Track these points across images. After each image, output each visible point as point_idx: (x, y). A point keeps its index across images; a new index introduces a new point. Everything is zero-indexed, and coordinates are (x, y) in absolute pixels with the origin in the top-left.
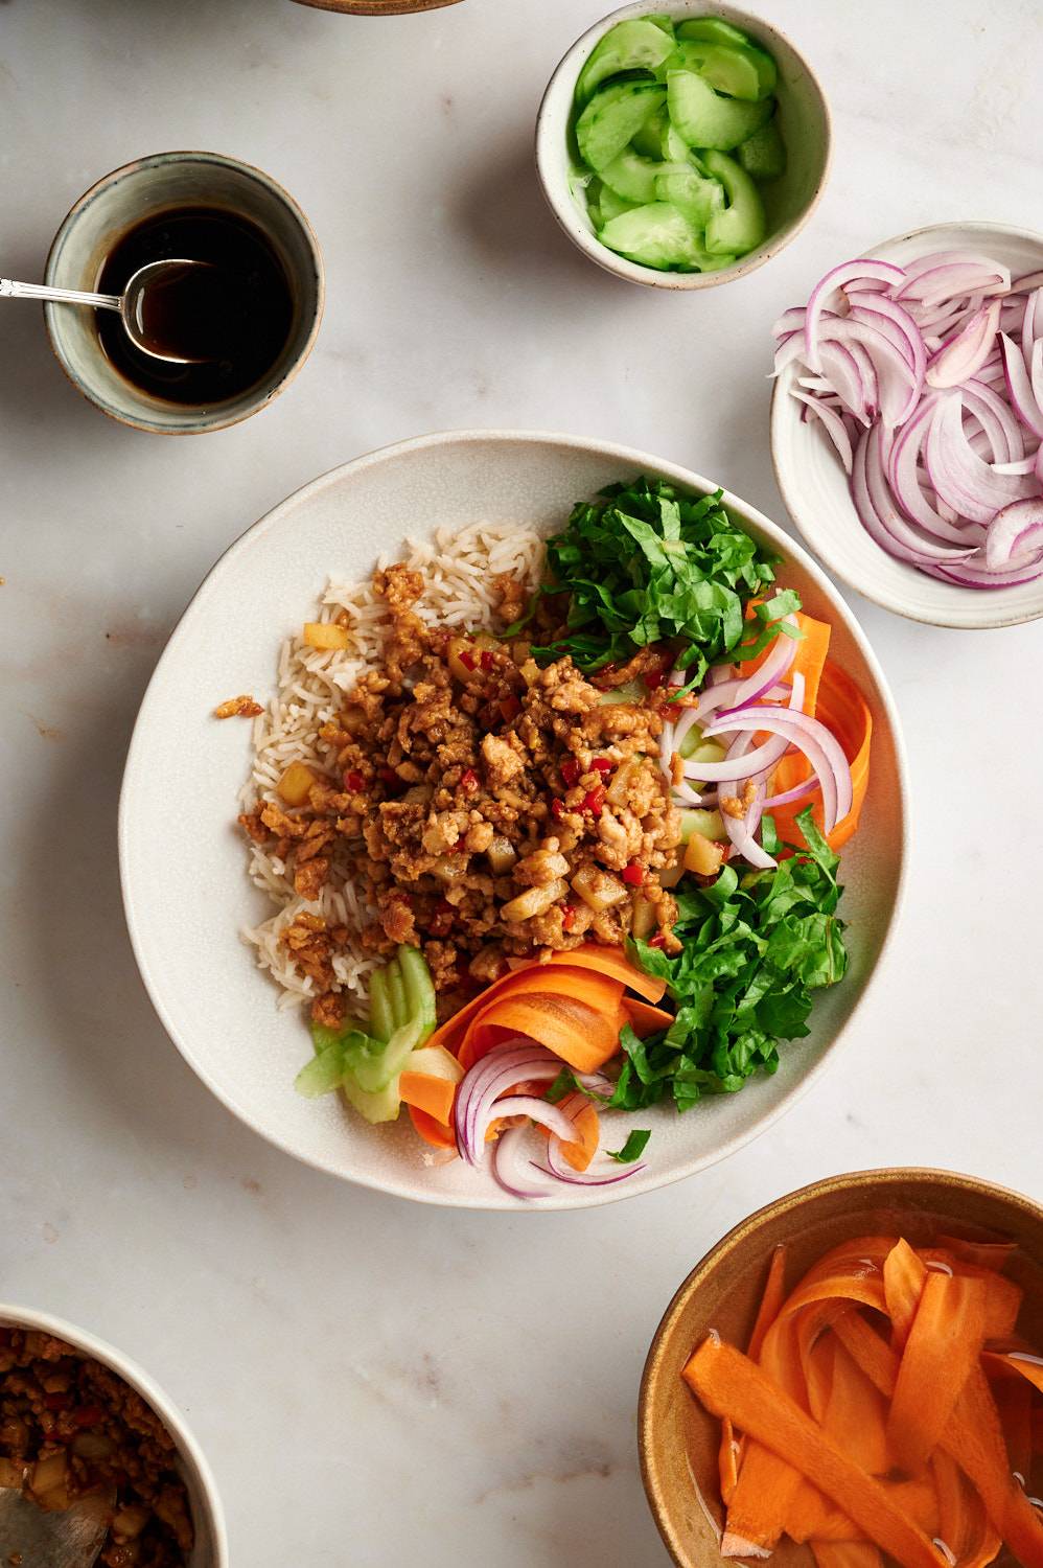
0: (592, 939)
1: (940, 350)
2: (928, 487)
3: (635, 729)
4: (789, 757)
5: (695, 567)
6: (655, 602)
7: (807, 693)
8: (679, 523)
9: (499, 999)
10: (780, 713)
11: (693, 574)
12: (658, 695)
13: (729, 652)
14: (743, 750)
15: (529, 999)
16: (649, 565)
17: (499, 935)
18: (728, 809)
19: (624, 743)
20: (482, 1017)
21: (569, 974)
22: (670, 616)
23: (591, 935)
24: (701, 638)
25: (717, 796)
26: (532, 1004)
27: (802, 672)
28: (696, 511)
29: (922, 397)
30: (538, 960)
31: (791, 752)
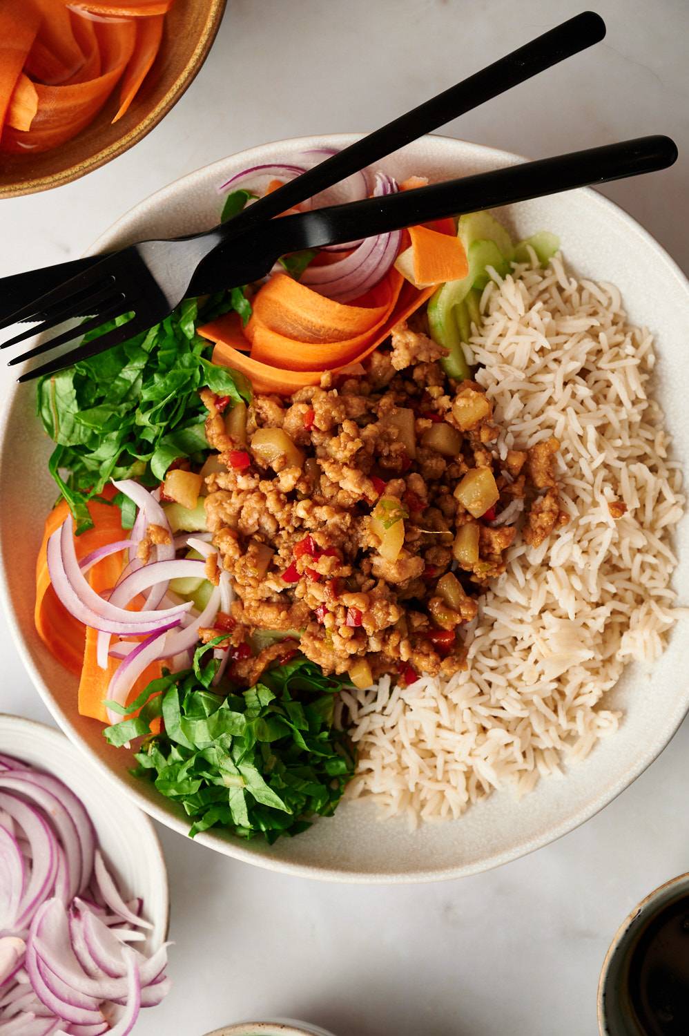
0: (284, 399)
1: (17, 971)
2: (21, 840)
3: (259, 607)
4: (109, 587)
5: (212, 763)
6: (249, 730)
7: (94, 650)
8: (231, 804)
9: (370, 333)
10: (119, 629)
11: (214, 756)
12: (237, 639)
13: (174, 683)
14: (153, 591)
15: (339, 337)
16: (256, 764)
17: (373, 395)
18: (163, 533)
19: (268, 595)
20: (384, 314)
21: (303, 364)
22: (235, 714)
23: (284, 402)
24: (202, 693)
25: (175, 545)
26: (336, 332)
27: (101, 669)
28: (214, 816)
29: (29, 927)
30: (333, 375)
31: (107, 591)
